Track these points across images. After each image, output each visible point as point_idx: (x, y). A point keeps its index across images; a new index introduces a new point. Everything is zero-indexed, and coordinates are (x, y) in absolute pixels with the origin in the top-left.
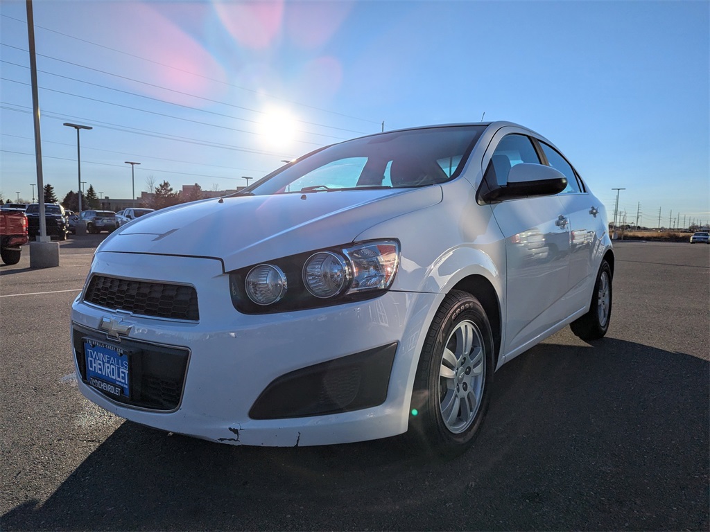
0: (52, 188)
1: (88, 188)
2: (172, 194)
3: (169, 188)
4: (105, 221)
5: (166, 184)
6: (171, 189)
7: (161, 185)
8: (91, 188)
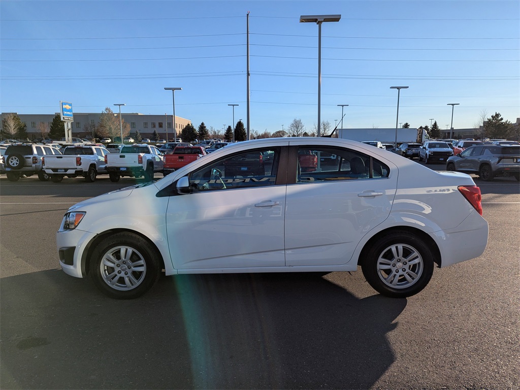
0: (409, 125)
1: (433, 123)
2: (502, 123)
3: (500, 118)
4: (414, 151)
5: (497, 115)
6: (502, 119)
7: (492, 117)
8: (435, 124)
